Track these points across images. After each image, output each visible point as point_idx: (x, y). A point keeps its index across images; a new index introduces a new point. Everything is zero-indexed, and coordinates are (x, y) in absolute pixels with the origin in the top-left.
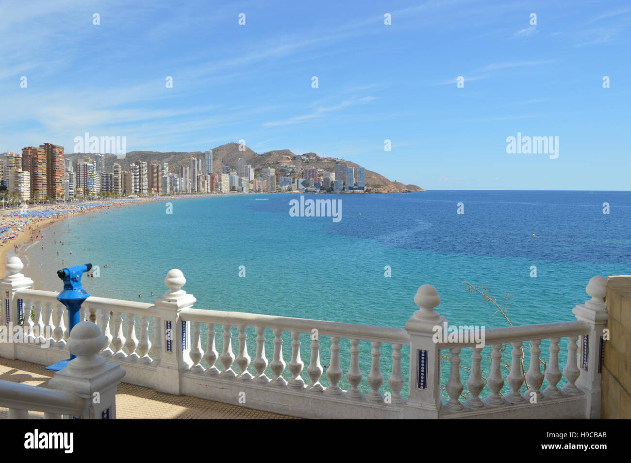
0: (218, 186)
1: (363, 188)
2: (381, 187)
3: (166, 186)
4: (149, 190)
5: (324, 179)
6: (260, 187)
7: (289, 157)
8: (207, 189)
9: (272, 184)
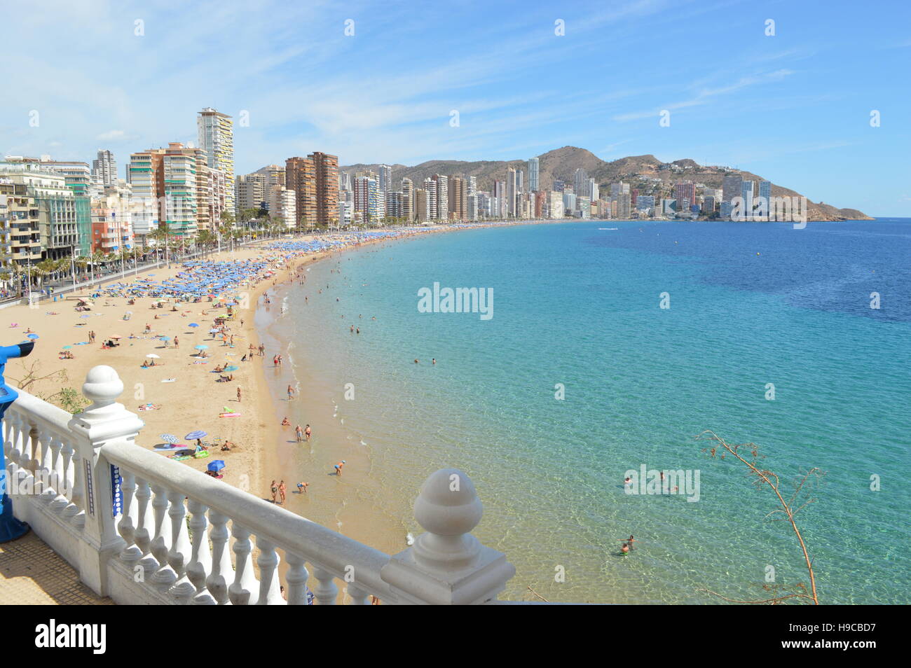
0: (546, 209)
3: (473, 210)
4: (450, 215)
5: (705, 200)
6: (607, 211)
7: (652, 166)
8: (530, 213)
9: (625, 206)
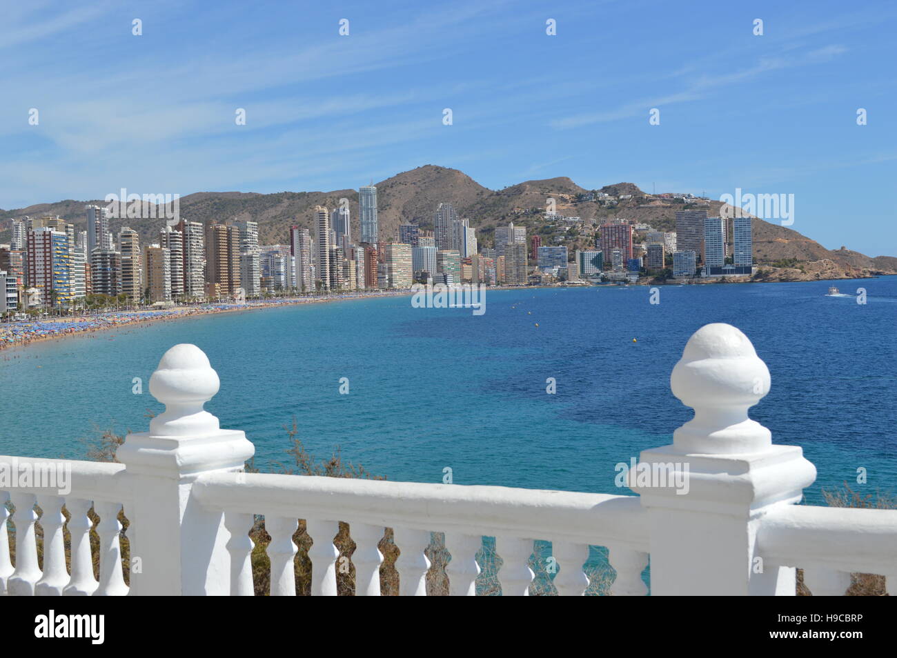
0: (384, 273)
1: (748, 270)
2: (798, 265)
3: (251, 279)
4: (209, 289)
5: (649, 250)
6: (488, 272)
7: (566, 196)
8: (357, 280)
9: (518, 264)
